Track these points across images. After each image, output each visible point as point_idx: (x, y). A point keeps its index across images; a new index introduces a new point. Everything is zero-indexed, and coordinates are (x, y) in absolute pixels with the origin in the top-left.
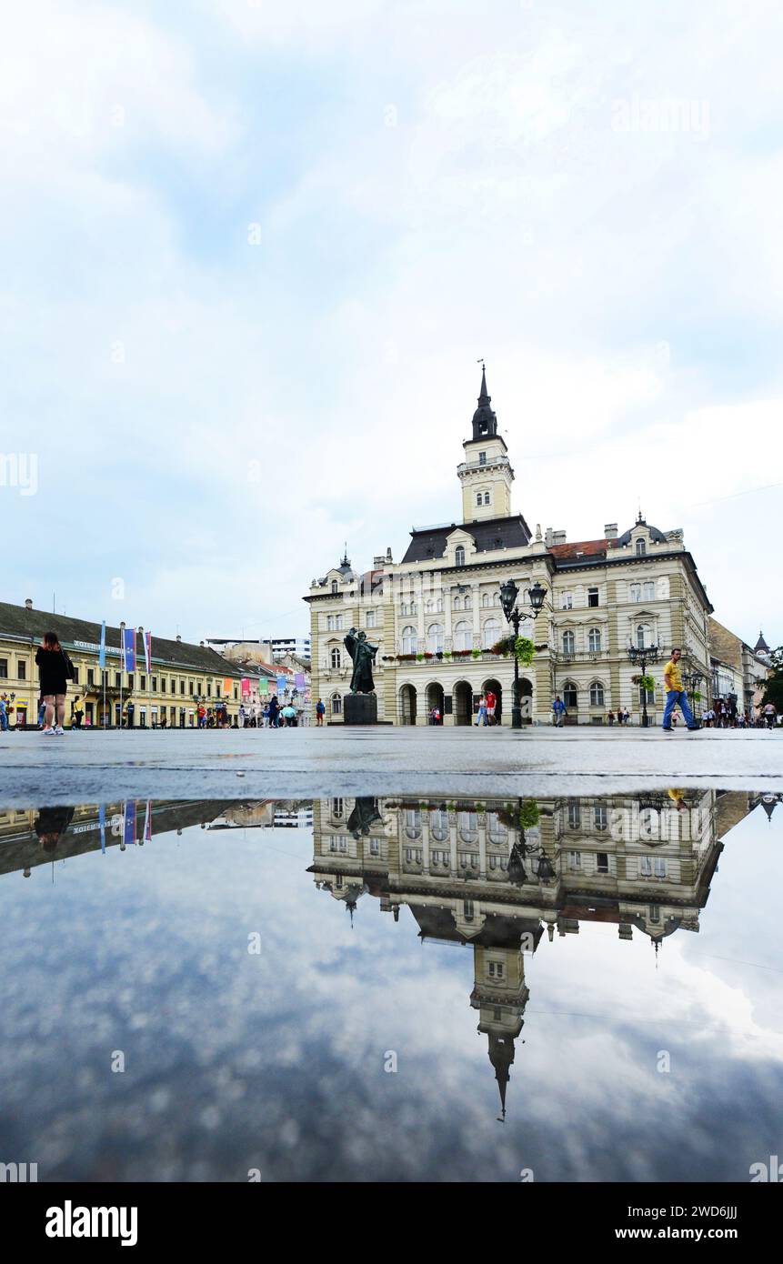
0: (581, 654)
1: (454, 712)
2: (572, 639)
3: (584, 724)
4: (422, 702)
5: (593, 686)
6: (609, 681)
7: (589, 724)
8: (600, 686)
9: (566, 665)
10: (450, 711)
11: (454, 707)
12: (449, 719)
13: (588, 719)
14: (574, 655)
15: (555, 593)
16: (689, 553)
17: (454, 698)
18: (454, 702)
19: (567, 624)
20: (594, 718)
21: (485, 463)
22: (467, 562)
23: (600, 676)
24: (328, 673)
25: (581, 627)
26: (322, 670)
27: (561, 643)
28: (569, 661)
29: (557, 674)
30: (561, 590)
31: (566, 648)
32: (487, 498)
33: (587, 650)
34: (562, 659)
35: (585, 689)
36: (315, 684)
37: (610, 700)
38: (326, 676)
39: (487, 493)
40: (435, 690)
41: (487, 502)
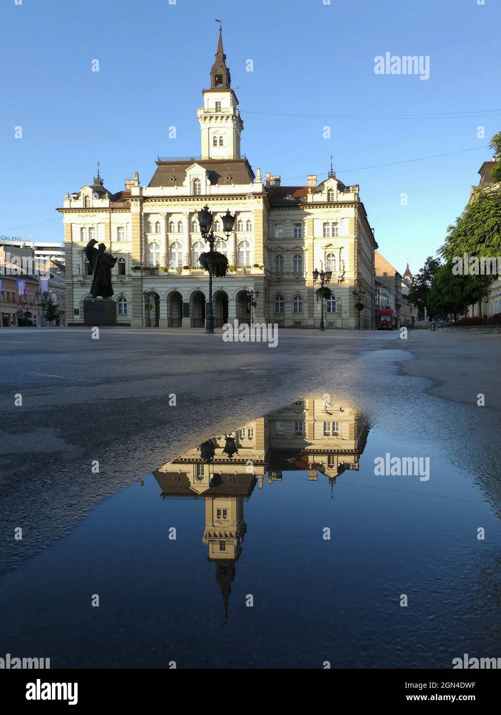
0: (288, 273)
1: (191, 316)
2: (282, 262)
3: (289, 327)
4: (164, 307)
5: (296, 299)
6: (307, 295)
7: (293, 327)
8: (300, 298)
9: (277, 281)
10: (187, 315)
11: (191, 312)
12: (186, 321)
13: (290, 323)
14: (283, 274)
15: (271, 225)
16: (362, 203)
17: (191, 304)
18: (191, 308)
19: (279, 249)
20: (296, 323)
21: (220, 111)
22: (203, 193)
23: (301, 291)
24: (81, 279)
25: (288, 252)
26: (77, 276)
27: (274, 264)
28: (279, 279)
29: (272, 288)
30: (275, 223)
31: (277, 268)
32: (221, 141)
33: (292, 271)
34: (274, 276)
35: (290, 300)
36: (70, 288)
37: (307, 309)
38: (80, 281)
39: (221, 137)
40: (175, 297)
41: (221, 145)
